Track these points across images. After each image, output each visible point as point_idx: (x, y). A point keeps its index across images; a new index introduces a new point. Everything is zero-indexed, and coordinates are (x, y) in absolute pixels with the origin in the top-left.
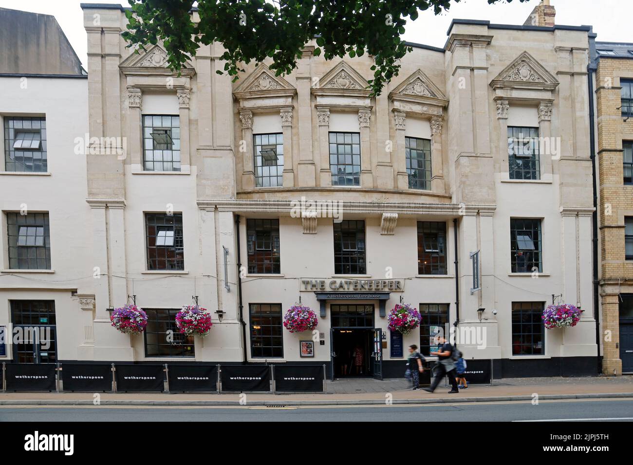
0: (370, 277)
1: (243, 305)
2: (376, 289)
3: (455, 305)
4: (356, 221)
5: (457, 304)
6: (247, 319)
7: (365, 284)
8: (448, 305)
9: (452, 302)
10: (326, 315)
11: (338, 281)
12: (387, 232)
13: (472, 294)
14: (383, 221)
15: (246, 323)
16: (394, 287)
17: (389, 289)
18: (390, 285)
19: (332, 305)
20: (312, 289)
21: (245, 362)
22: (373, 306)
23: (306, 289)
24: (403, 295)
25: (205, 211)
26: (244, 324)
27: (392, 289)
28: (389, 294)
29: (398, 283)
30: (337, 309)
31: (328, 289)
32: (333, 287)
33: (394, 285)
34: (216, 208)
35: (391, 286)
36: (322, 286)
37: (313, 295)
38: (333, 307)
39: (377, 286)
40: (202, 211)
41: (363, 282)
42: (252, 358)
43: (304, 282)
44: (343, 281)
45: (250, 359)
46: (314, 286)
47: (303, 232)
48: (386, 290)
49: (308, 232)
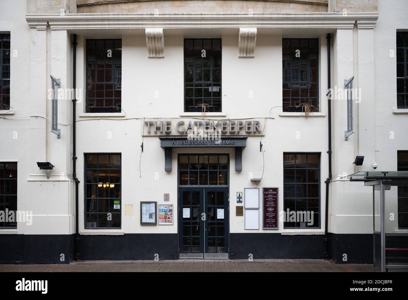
0: (225, 116)
1: (77, 156)
2: (231, 133)
3: (327, 155)
4: (212, 39)
5: (330, 153)
6: (81, 176)
7: (218, 125)
8: (319, 154)
9: (323, 149)
10: (171, 168)
11: (187, 121)
12: (247, 54)
13: (346, 139)
14: (240, 38)
15: (79, 180)
16: (252, 130)
17: (247, 132)
18: (247, 126)
19: (179, 155)
20: (156, 133)
21: (77, 235)
22: (228, 155)
23: (149, 133)
24: (263, 140)
25: (36, 30)
26: (77, 182)
27: (250, 132)
28: (245, 139)
29: (258, 123)
30: (185, 160)
31: (174, 132)
32: (181, 129)
33: (252, 126)
34: (48, 26)
35: (249, 128)
36: (168, 128)
37: (157, 141)
38: (181, 157)
39: (233, 128)
40: (32, 29)
41: (216, 122)
42: (85, 229)
43: (146, 123)
44: (193, 121)
45: (83, 231)
46: (158, 129)
47: (148, 56)
48: (243, 133)
49: (154, 56)
